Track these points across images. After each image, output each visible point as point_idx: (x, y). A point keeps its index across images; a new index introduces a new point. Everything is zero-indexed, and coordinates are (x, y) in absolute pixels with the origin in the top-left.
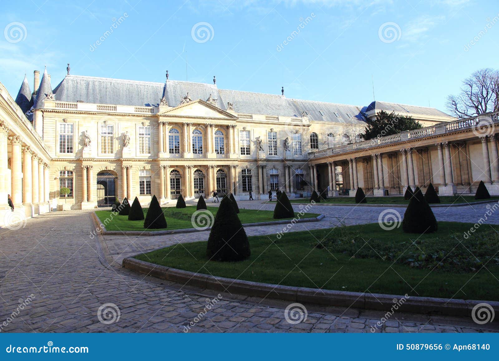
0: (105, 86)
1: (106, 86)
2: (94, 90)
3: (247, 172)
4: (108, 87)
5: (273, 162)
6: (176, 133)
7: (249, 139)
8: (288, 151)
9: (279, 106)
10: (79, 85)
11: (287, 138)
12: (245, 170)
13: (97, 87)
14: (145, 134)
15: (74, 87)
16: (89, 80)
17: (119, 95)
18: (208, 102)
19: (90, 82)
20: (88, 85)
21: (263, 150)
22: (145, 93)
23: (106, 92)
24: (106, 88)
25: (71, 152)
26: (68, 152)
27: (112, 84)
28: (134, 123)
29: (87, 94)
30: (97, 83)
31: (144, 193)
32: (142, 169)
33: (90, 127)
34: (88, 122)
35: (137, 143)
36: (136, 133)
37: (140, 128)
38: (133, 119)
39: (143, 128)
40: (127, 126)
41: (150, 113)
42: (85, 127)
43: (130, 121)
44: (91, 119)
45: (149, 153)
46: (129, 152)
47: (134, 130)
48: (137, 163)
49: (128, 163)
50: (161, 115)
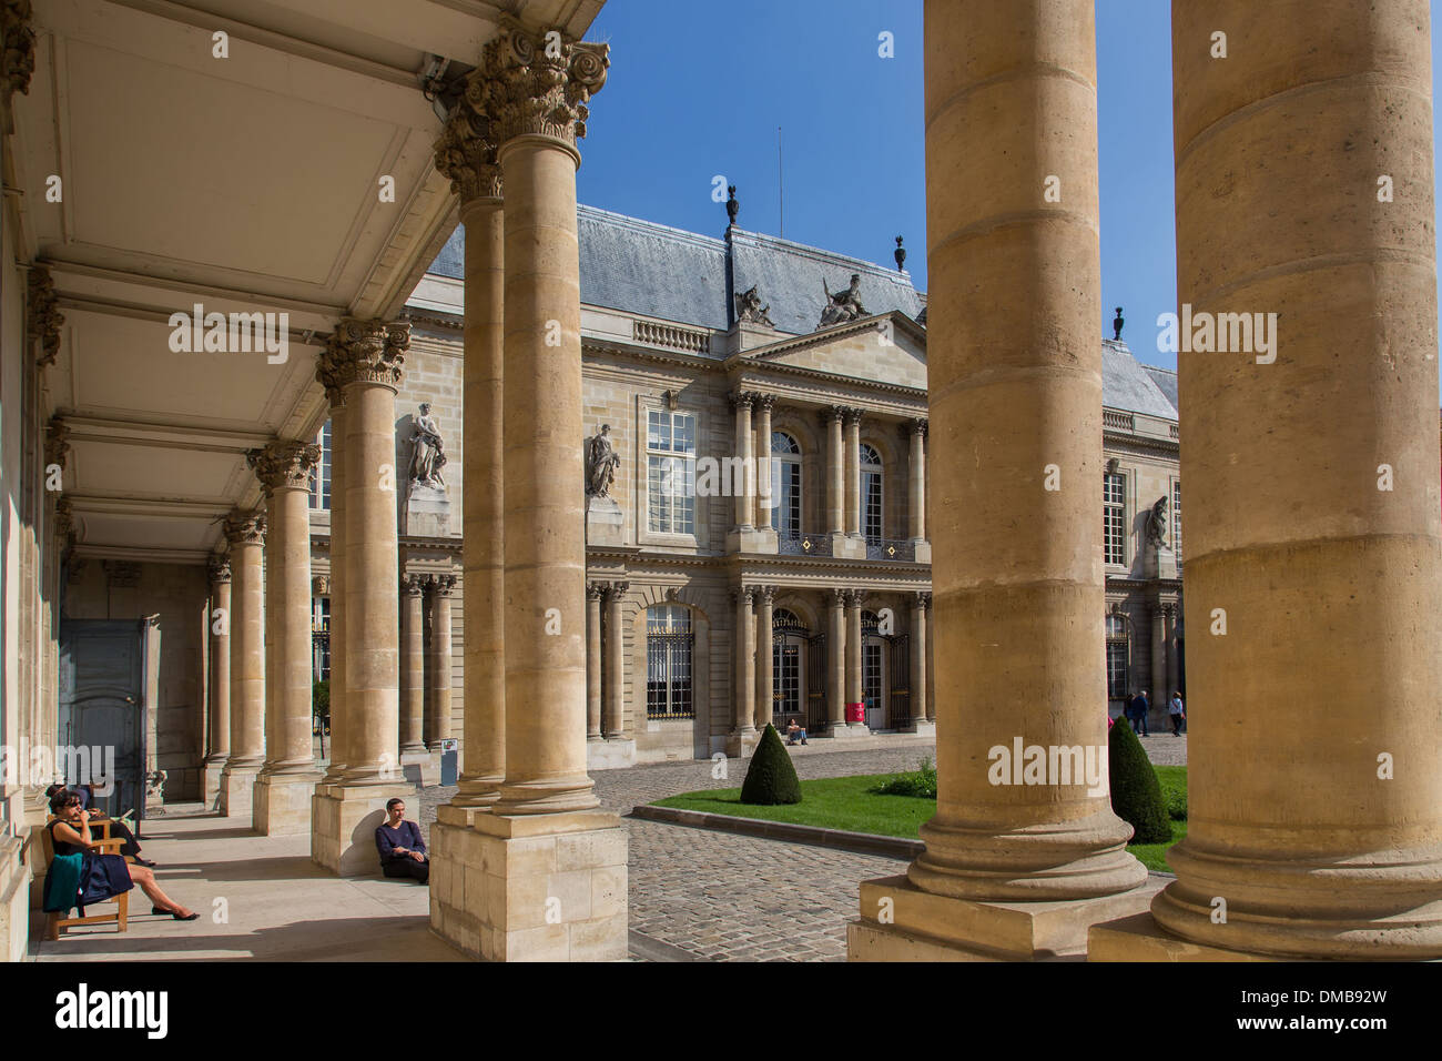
5: (1114, 592)
14: (671, 447)
22: (657, 269)
28: (628, 392)
31: (663, 709)
32: (658, 600)
33: (436, 390)
34: (427, 368)
35: (640, 481)
36: (640, 437)
37: (653, 416)
38: (626, 370)
39: (666, 418)
40: (602, 402)
41: (696, 354)
42: (413, 387)
43: (614, 380)
44: (443, 354)
45: (689, 530)
46: (614, 520)
47: (631, 422)
48: (640, 573)
49: (609, 569)
50: (753, 363)
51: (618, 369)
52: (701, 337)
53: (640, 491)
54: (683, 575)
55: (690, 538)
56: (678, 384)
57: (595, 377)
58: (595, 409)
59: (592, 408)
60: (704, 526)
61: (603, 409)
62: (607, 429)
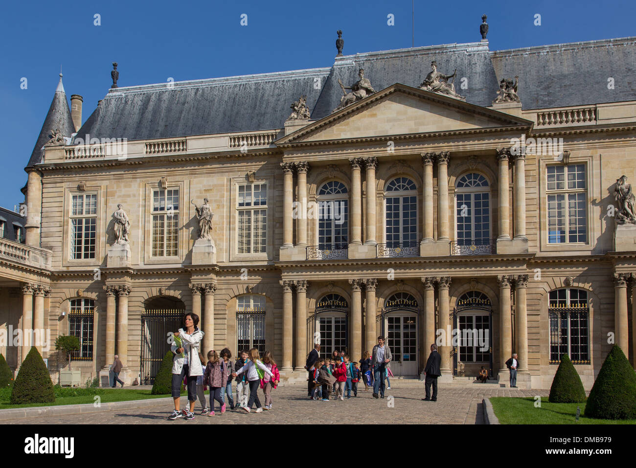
0: (182, 100)
1: (185, 99)
2: (156, 112)
3: (568, 300)
4: (189, 99)
6: (338, 192)
7: (581, 190)
10: (128, 107)
12: (562, 293)
13: (164, 105)
14: (253, 204)
15: (116, 113)
16: (151, 91)
17: (209, 114)
18: (424, 88)
19: (153, 97)
21: (635, 223)
22: (273, 100)
23: (181, 112)
24: (184, 104)
25: (93, 256)
26: (86, 256)
27: (200, 92)
29: (140, 122)
30: (166, 97)
32: (241, 292)
33: (129, 196)
34: (125, 186)
35: (231, 226)
36: (232, 201)
37: (241, 188)
38: (225, 165)
39: (249, 188)
40: (210, 186)
41: (268, 147)
42: (119, 196)
43: (218, 173)
44: (133, 178)
45: (263, 250)
46: (207, 250)
47: (226, 194)
48: (231, 278)
49: (204, 277)
50: (286, 146)
51: (221, 166)
52: (272, 136)
53: (231, 232)
54: (257, 277)
55: (264, 255)
56: (254, 167)
57: (207, 173)
58: (206, 191)
59: (205, 190)
60: (271, 247)
61: (211, 190)
62: (206, 201)
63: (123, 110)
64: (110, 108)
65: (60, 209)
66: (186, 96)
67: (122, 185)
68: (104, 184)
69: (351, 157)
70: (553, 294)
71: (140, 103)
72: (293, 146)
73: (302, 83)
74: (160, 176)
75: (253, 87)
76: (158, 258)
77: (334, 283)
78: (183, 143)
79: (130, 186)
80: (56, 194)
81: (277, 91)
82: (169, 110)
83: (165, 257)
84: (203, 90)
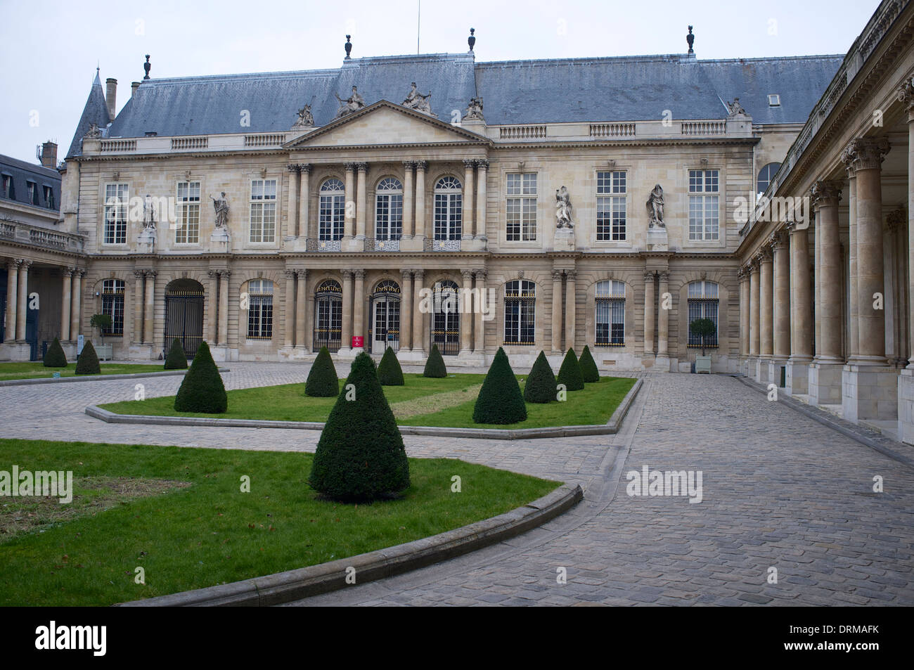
0: (207, 95)
1: (210, 94)
2: (183, 105)
3: (520, 290)
4: (213, 94)
5: (609, 263)
7: (534, 196)
8: (656, 226)
9: (661, 88)
10: (158, 100)
11: (657, 188)
12: (516, 283)
13: (191, 100)
14: (264, 198)
15: (147, 106)
16: (180, 83)
18: (406, 105)
19: (180, 90)
20: (175, 94)
21: (570, 227)
22: (286, 99)
23: (205, 107)
24: (208, 99)
25: (123, 241)
26: (118, 241)
27: (223, 87)
28: (242, 173)
29: (169, 116)
30: (191, 91)
31: (257, 334)
32: (252, 278)
33: (157, 187)
34: (153, 178)
35: (245, 217)
37: (254, 183)
38: (240, 162)
39: (261, 183)
40: (227, 180)
41: (278, 147)
42: (148, 187)
43: (233, 168)
44: (160, 171)
45: (273, 240)
46: (223, 239)
47: (242, 188)
48: (243, 264)
49: (219, 263)
50: (291, 149)
51: (236, 163)
53: (245, 222)
55: (272, 244)
56: (266, 165)
57: (225, 169)
59: (224, 184)
60: (279, 237)
61: (228, 184)
62: (224, 195)
63: (154, 102)
64: (142, 100)
65: (96, 197)
66: (210, 91)
67: (151, 177)
68: (136, 174)
69: (345, 161)
70: (508, 285)
71: (169, 96)
72: (296, 150)
73: (314, 84)
74: (184, 170)
75: (270, 85)
76: (181, 244)
77: (330, 271)
78: (205, 140)
79: (157, 178)
80: (92, 183)
81: (291, 90)
82: (194, 104)
83: (187, 243)
84: (226, 85)
